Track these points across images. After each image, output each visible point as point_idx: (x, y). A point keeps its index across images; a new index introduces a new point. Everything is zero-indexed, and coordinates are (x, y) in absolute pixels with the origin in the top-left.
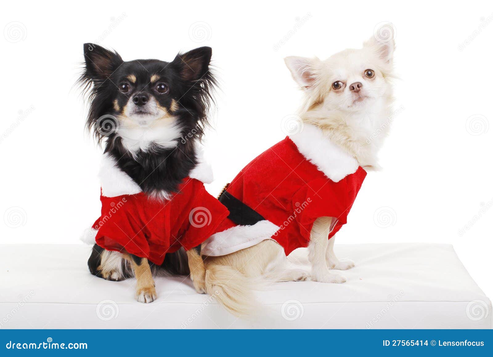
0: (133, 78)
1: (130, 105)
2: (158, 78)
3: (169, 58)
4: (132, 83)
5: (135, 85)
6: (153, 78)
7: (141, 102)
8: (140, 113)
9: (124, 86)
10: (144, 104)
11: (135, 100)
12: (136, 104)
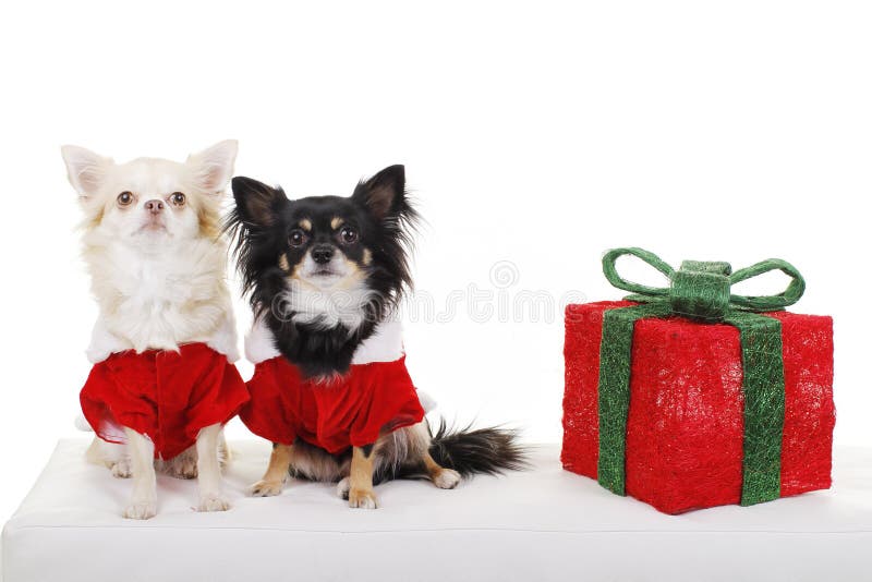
0: (307, 224)
1: (308, 263)
2: (341, 221)
3: (347, 192)
4: (306, 232)
5: (310, 234)
6: (335, 223)
7: (323, 259)
8: (324, 273)
9: (296, 237)
10: (328, 261)
11: (315, 256)
12: (317, 262)
